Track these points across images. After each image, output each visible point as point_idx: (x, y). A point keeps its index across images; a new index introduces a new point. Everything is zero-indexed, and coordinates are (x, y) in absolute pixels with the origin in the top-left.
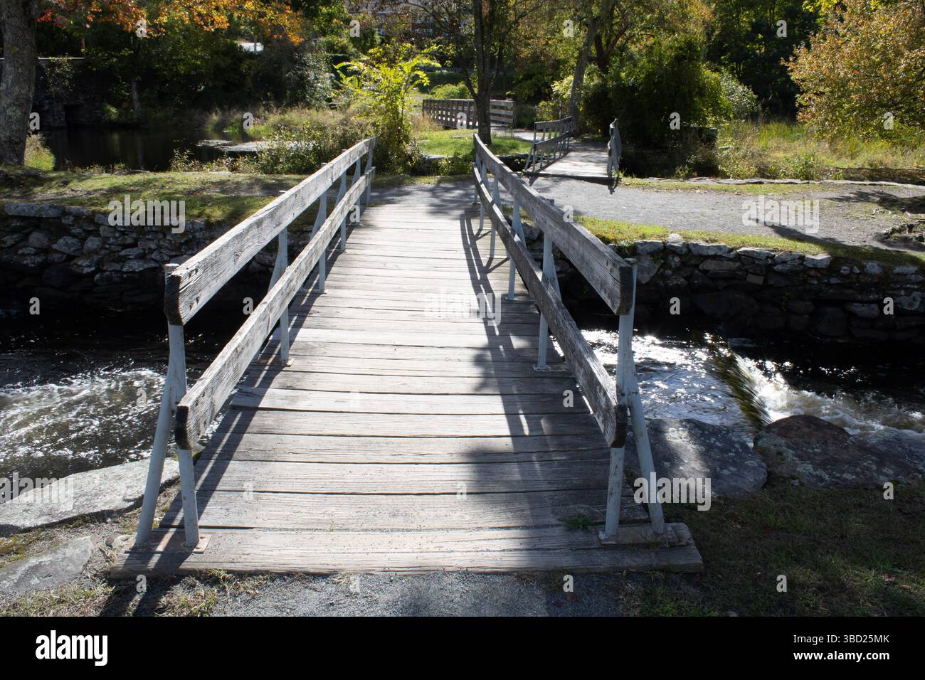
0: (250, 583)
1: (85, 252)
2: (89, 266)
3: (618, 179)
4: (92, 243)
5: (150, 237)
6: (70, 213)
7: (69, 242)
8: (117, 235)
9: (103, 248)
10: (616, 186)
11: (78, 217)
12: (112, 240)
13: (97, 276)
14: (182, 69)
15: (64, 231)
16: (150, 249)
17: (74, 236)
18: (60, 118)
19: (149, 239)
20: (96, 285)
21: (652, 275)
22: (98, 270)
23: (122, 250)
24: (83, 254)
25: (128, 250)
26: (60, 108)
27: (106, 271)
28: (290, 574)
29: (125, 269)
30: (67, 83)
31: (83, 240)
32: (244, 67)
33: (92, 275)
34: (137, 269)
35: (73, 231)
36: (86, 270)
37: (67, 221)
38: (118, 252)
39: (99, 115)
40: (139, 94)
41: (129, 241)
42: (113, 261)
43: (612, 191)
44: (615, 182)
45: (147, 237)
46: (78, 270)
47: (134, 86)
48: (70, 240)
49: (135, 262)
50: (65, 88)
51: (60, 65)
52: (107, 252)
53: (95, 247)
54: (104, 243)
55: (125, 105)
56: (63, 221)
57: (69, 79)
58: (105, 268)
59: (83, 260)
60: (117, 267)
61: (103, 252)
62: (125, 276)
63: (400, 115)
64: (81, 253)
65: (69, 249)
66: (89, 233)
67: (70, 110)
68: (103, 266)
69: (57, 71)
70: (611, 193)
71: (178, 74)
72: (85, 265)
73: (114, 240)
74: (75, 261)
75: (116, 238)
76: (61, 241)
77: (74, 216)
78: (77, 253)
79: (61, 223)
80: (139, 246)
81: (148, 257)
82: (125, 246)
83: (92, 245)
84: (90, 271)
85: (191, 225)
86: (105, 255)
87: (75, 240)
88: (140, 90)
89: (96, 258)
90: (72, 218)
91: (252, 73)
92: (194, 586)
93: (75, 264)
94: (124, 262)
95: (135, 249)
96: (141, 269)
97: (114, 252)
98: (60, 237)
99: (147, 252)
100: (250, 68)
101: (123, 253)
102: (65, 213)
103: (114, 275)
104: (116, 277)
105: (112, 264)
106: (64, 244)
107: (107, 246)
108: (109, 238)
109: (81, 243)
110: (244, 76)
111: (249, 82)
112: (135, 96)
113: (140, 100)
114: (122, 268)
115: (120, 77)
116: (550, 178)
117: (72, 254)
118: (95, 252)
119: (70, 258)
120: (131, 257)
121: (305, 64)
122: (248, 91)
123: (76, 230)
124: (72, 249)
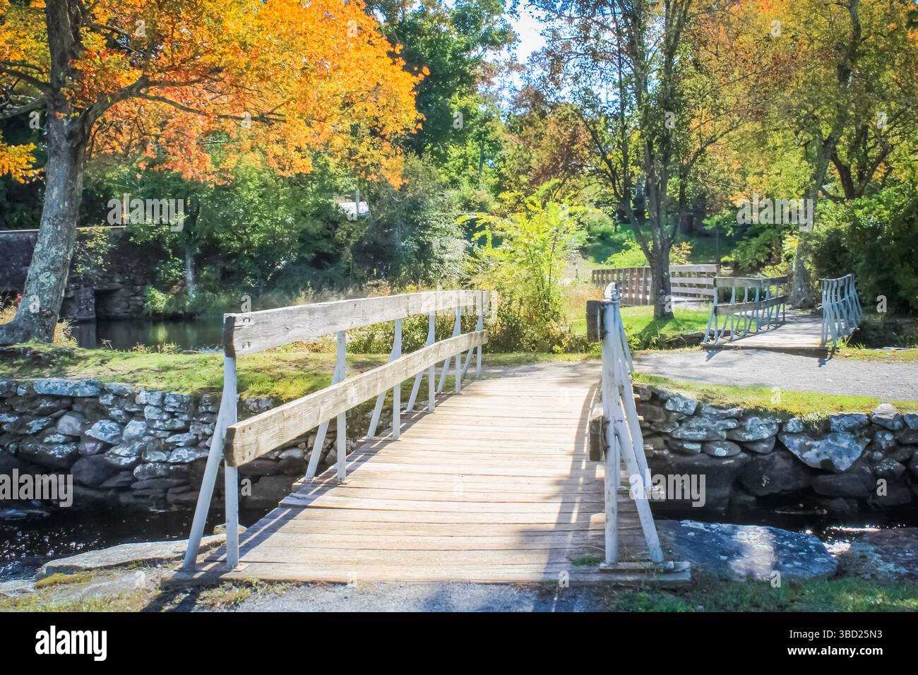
0: (278, 588)
1: (124, 439)
2: (128, 456)
3: (835, 349)
4: (134, 428)
5: (205, 419)
6: (109, 391)
7: (107, 427)
8: (165, 417)
9: (146, 434)
10: (830, 358)
11: (119, 396)
12: (158, 424)
13: (138, 469)
14: (256, 238)
15: (102, 413)
16: (204, 434)
17: (113, 420)
18: (87, 308)
19: (203, 423)
20: (136, 480)
21: (854, 459)
22: (140, 461)
23: (170, 435)
24: (121, 441)
25: (177, 435)
26: (89, 294)
27: (148, 462)
28: (313, 582)
29: (171, 460)
30: (101, 261)
31: (123, 425)
32: (340, 234)
33: (130, 468)
34: (188, 459)
35: (112, 413)
36: (125, 461)
37: (106, 400)
38: (165, 438)
39: (140, 303)
40: (195, 273)
41: (179, 424)
42: (158, 449)
43: (822, 363)
44: (829, 353)
45: (201, 419)
46: (115, 461)
47: (189, 262)
48: (107, 424)
49: (185, 450)
50: (98, 267)
51: (91, 237)
52: (151, 438)
53: (137, 433)
54: (149, 428)
55: (176, 288)
56: (101, 401)
57: (103, 255)
58: (147, 459)
59: (122, 449)
60: (163, 456)
61: (146, 438)
62: (171, 468)
63: (547, 284)
64: (119, 440)
65: (106, 435)
66: (131, 415)
67: (102, 297)
68: (145, 456)
69: (90, 245)
70: (820, 366)
71: (249, 246)
72: (123, 455)
73: (161, 424)
74: (112, 450)
75: (164, 421)
76: (97, 426)
77: (114, 395)
78: (113, 442)
79: (98, 403)
80: (191, 430)
81: (201, 444)
82: (174, 432)
83: (134, 430)
84: (129, 462)
85: (255, 404)
86: (149, 442)
87: (113, 425)
88: (197, 268)
89: (137, 445)
90: (111, 397)
91: (352, 242)
92: (231, 589)
93: (112, 453)
94: (171, 451)
95: (186, 435)
96: (192, 459)
97: (159, 439)
98: (96, 421)
99: (200, 438)
100: (349, 235)
101: (170, 440)
102: (104, 391)
103: (158, 466)
104: (160, 470)
105: (157, 453)
106: (99, 430)
107: (152, 432)
108: (155, 420)
109: (120, 427)
110: (340, 245)
111: (347, 255)
112: (190, 276)
113: (197, 280)
114: (168, 458)
115: (170, 251)
116: (739, 351)
117: (109, 442)
118: (138, 438)
119: (107, 446)
120: (180, 444)
121: (426, 227)
122: (346, 266)
123: (115, 412)
124: (109, 435)
